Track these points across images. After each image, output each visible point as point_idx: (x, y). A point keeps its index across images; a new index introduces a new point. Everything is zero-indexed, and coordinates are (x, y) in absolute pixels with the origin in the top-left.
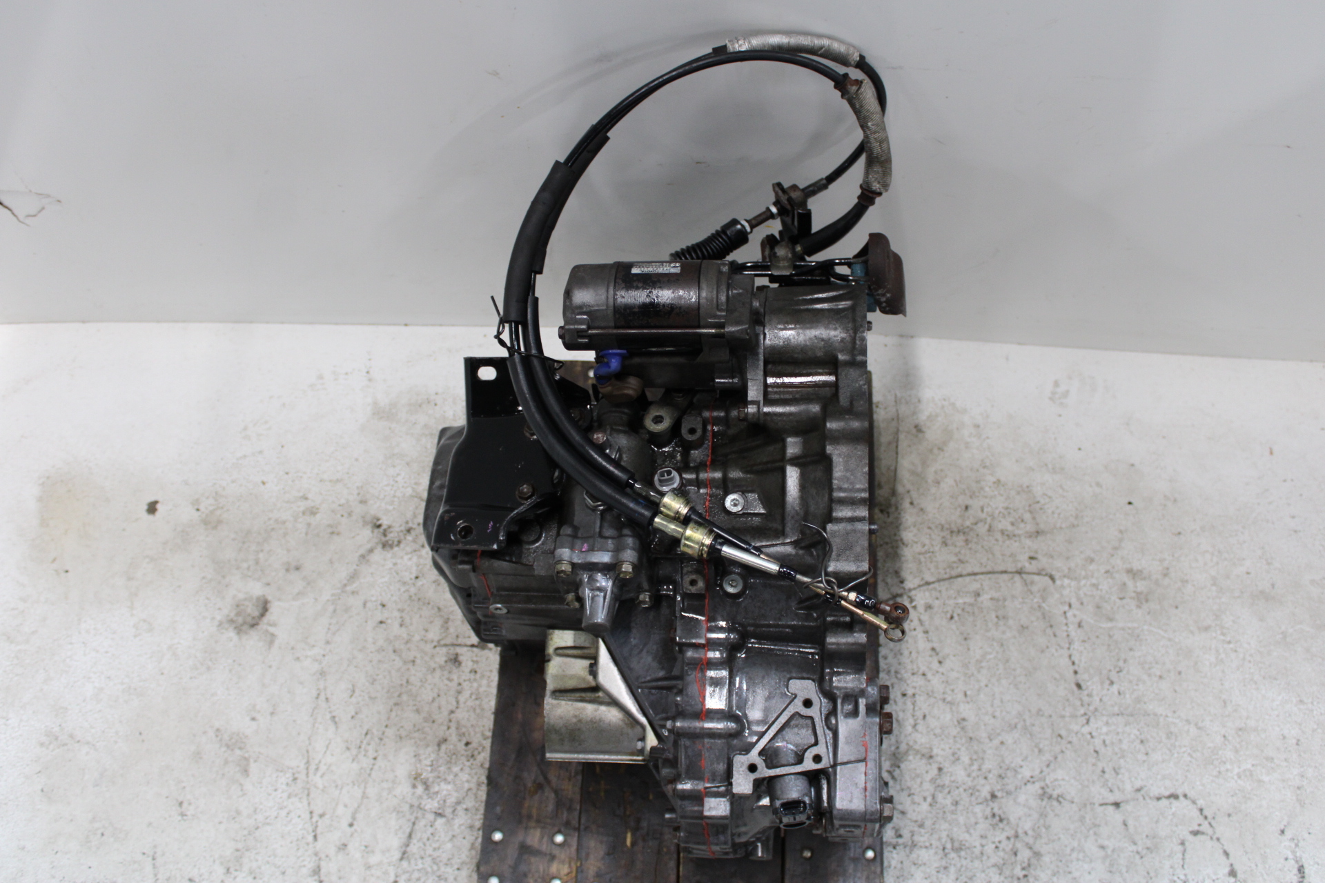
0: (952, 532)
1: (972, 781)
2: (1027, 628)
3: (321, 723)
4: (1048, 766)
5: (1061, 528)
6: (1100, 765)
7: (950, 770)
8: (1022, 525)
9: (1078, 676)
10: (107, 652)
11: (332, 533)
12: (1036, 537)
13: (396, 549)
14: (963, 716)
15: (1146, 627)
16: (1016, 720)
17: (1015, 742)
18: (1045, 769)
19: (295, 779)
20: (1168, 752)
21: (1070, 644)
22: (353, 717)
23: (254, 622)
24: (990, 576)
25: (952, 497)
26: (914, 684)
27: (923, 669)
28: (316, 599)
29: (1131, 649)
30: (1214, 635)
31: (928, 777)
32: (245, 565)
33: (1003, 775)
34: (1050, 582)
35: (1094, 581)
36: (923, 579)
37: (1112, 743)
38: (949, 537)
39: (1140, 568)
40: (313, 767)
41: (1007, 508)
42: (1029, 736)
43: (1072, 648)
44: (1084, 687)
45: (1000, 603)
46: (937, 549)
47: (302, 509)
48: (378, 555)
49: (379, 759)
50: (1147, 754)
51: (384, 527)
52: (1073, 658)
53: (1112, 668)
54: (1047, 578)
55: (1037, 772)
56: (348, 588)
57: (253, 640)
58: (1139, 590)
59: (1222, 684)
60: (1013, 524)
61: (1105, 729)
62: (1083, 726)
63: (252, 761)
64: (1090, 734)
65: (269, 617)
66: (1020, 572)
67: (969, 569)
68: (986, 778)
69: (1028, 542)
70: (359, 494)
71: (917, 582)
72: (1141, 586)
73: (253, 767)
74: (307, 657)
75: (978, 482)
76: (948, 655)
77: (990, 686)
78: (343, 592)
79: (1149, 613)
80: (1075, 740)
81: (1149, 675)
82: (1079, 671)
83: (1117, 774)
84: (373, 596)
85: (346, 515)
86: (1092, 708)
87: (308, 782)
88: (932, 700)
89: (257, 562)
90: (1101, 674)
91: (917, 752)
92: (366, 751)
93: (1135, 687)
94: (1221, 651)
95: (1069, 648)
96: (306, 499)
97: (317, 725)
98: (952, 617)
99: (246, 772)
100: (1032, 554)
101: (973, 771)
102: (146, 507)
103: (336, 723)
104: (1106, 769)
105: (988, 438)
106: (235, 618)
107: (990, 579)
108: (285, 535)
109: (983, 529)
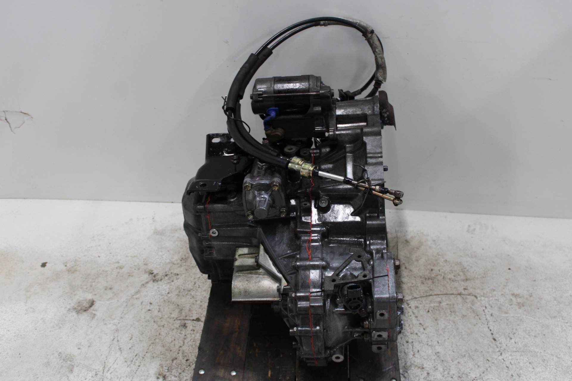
0: (426, 279)
1: (445, 379)
2: (466, 316)
3: (113, 351)
4: (483, 373)
5: (478, 278)
6: (510, 373)
7: (433, 374)
8: (459, 277)
9: (494, 335)
10: (10, 320)
11: (129, 276)
12: (466, 281)
13: (159, 282)
14: (437, 351)
15: (524, 316)
16: (465, 353)
17: (465, 362)
18: (482, 374)
19: (96, 374)
20: (544, 368)
21: (488, 322)
22: (130, 348)
23: (86, 309)
24: (445, 295)
25: (425, 266)
26: (412, 338)
27: (416, 331)
28: (118, 301)
29: (518, 325)
30: (559, 320)
31: (423, 377)
32: (85, 287)
33: (461, 376)
34: (475, 298)
35: (496, 298)
36: (413, 296)
37: (515, 364)
38: (424, 280)
39: (518, 293)
40: (106, 369)
41: (451, 270)
42: (472, 360)
43: (489, 324)
44: (497, 340)
45: (452, 306)
46: (419, 285)
47: (116, 266)
48: (151, 284)
49: (141, 366)
50: (533, 368)
51: (155, 274)
52: (490, 328)
53: (510, 332)
54: (473, 297)
55: (478, 375)
56: (134, 297)
57: (84, 317)
58: (519, 302)
59: (567, 340)
60: (454, 276)
61: (510, 358)
62: (499, 356)
63: (75, 366)
64: (503, 359)
65: (93, 307)
66: (460, 294)
67: (435, 293)
68: (452, 377)
69: (463, 283)
70: (144, 261)
71: (410, 297)
72: (519, 300)
73: (76, 369)
74: (110, 323)
75: (436, 260)
76: (428, 326)
77: (450, 339)
78: (132, 298)
79: (525, 311)
80: (495, 362)
81: (529, 336)
82: (494, 333)
83: (520, 377)
84: (146, 300)
85: (137, 269)
86: (502, 349)
87: (103, 376)
88: (422, 344)
89: (91, 286)
90: (505, 335)
91: (416, 366)
92: (135, 363)
93: (523, 340)
94: (564, 326)
95: (487, 324)
96: (119, 263)
97: (111, 351)
98: (428, 311)
99: (71, 371)
100: (465, 288)
101: (445, 374)
102: (41, 264)
103: (121, 351)
104: (513, 375)
105: (439, 245)
106: (77, 308)
107: (445, 297)
108: (106, 276)
109: (440, 278)
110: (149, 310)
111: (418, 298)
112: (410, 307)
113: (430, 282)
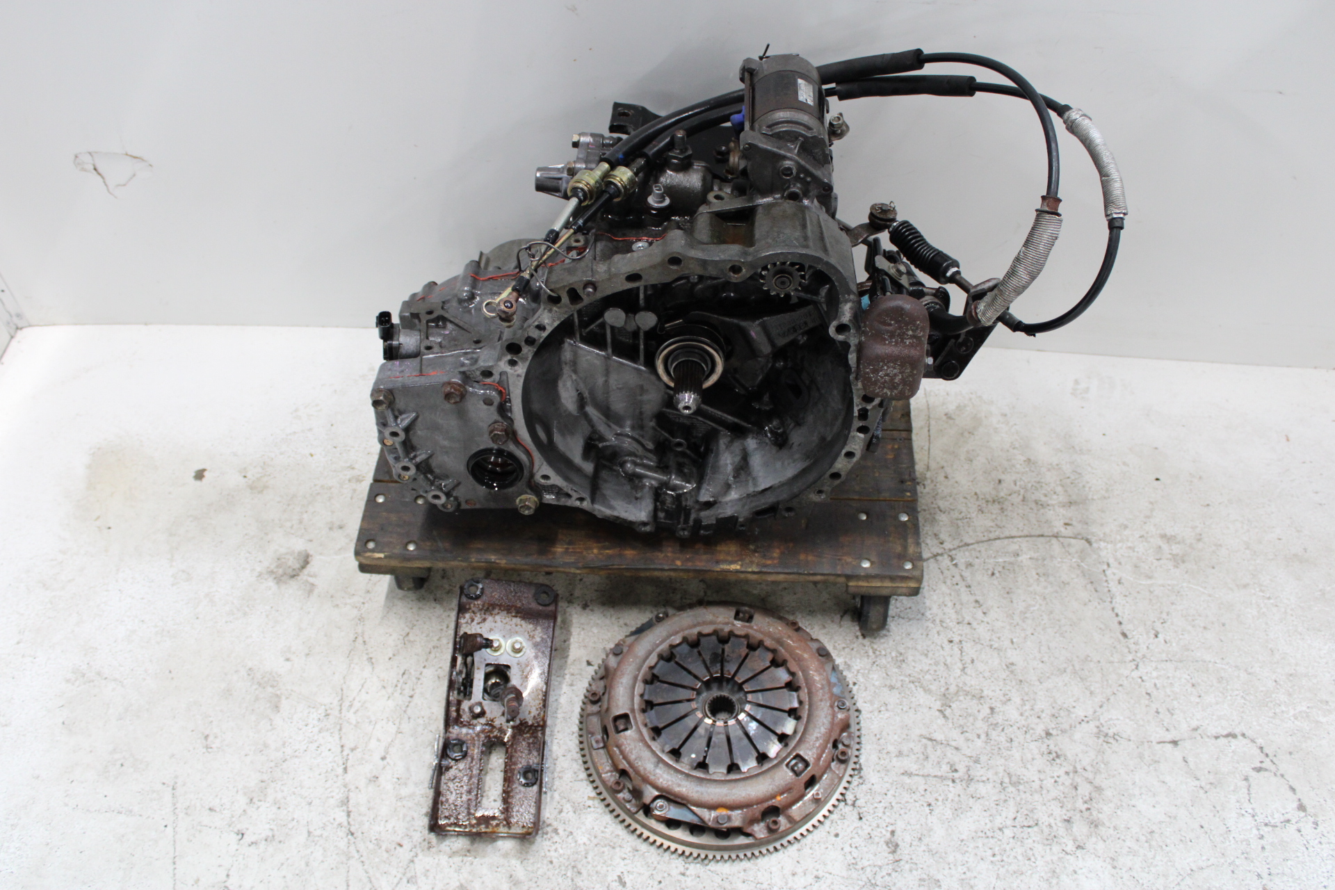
0: (987, 501)
1: (1026, 720)
2: (1068, 584)
3: (357, 664)
4: (1101, 707)
5: (1093, 499)
6: (1154, 706)
7: (1002, 709)
8: (1055, 497)
9: (1123, 626)
10: (143, 599)
12: (1070, 507)
14: (1011, 661)
15: (1185, 584)
16: (1065, 665)
17: (1066, 685)
18: (1098, 709)
19: (327, 715)
20: (1220, 695)
21: (1112, 598)
22: (390, 659)
23: (294, 573)
24: (1027, 539)
25: (985, 472)
26: (960, 632)
27: (968, 618)
29: (1172, 604)
30: (1253, 591)
31: (981, 716)
32: (289, 524)
33: (1057, 715)
34: (1087, 545)
35: (1129, 544)
36: (962, 541)
37: (1164, 687)
38: (984, 505)
39: (1173, 534)
40: (346, 704)
41: (1039, 482)
42: (1079, 679)
43: (1114, 601)
44: (1130, 636)
45: (1040, 562)
46: (973, 515)
47: (348, 477)
49: (416, 697)
50: (1200, 696)
52: (1116, 611)
53: (1156, 620)
54: (1083, 541)
55: (1090, 712)
57: (293, 588)
58: (1174, 552)
59: (1267, 635)
60: (1046, 496)
61: (1155, 674)
62: (1133, 670)
63: (283, 698)
64: (1141, 678)
65: (309, 569)
66: (1056, 536)
67: (1007, 534)
68: (1039, 717)
69: (1062, 511)
71: (956, 543)
72: (1176, 549)
73: (284, 704)
74: (346, 604)
75: (1009, 460)
76: (992, 607)
77: (1036, 634)
79: (1187, 572)
80: (1125, 683)
81: (1193, 626)
82: (1123, 622)
83: (1172, 714)
86: (1139, 655)
87: (340, 718)
88: (979, 647)
89: (301, 522)
90: (1145, 624)
91: (967, 693)
92: (402, 689)
93: (1181, 637)
94: (1262, 605)
95: (1111, 602)
96: (353, 468)
97: (352, 665)
98: (993, 574)
99: (277, 708)
100: (1067, 521)
101: (1026, 711)
102: (193, 474)
103: (372, 663)
104: (1160, 710)
105: (1015, 424)
106: (275, 570)
107: (1027, 541)
108: (330, 499)
109: (1016, 499)
111: (972, 544)
112: (956, 565)
113: (995, 508)
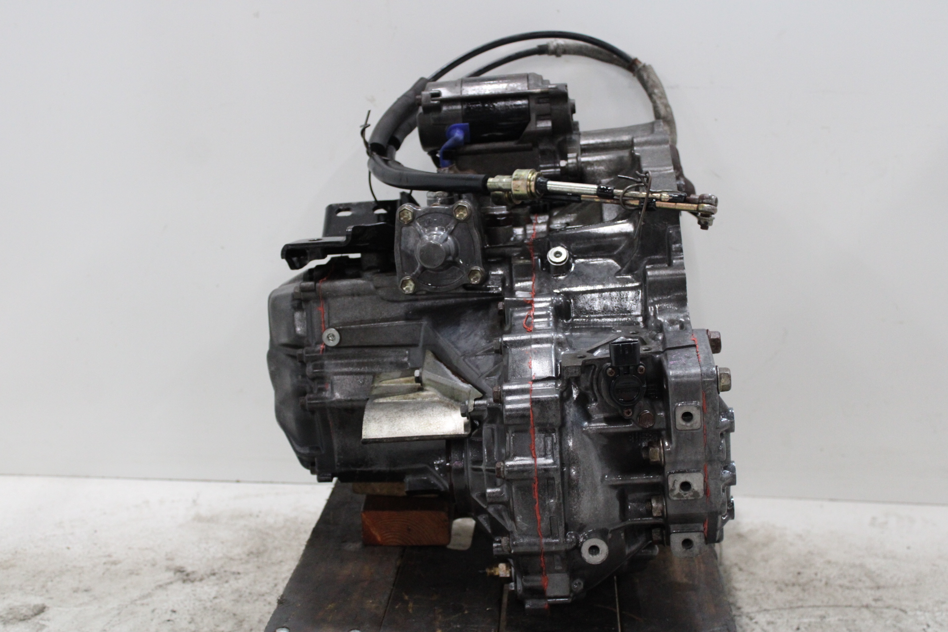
0: (787, 585)
5: (903, 586)
8: (861, 583)
11: (132, 574)
12: (878, 589)
13: (197, 583)
23: (26, 618)
25: (782, 568)
28: (100, 607)
32: (30, 588)
34: (901, 613)
36: (760, 608)
38: (784, 587)
41: (842, 575)
45: (850, 622)
46: (772, 593)
47: (103, 561)
48: (178, 586)
51: (188, 572)
54: (898, 611)
56: (138, 602)
57: (20, 628)
60: (850, 582)
65: (43, 616)
67: (811, 604)
69: (870, 592)
70: (166, 556)
71: (755, 609)
75: (807, 561)
78: (132, 604)
84: (164, 606)
85: (149, 565)
89: (43, 587)
96: (110, 556)
98: (798, 629)
100: (876, 598)
105: (812, 541)
106: (5, 616)
107: (834, 609)
108: (80, 574)
109: (819, 584)
110: (169, 621)
111: (773, 610)
112: (756, 623)
113: (797, 589)
